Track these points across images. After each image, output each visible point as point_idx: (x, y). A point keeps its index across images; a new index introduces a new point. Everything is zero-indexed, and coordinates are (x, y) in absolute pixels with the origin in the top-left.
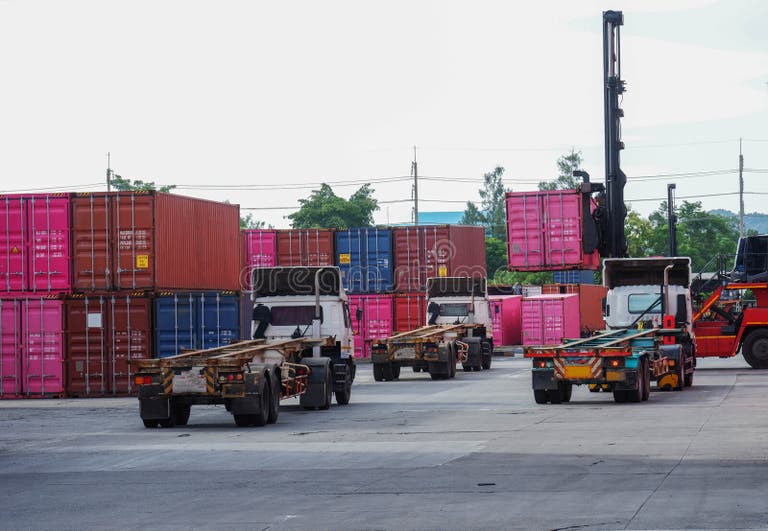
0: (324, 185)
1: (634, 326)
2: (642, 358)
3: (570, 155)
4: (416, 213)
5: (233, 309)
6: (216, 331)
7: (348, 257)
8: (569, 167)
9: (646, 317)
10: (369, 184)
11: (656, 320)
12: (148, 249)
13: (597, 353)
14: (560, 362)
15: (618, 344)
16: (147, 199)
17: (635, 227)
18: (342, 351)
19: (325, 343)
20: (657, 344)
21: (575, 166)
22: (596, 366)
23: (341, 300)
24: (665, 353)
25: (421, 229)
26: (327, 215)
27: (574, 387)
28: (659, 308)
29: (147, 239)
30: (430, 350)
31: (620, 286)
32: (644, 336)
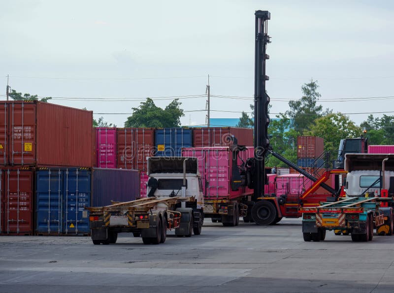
0: (148, 99)
1: (363, 195)
2: (369, 215)
3: (310, 82)
4: (209, 118)
5: (87, 180)
6: (75, 193)
7: (163, 147)
8: (309, 91)
9: (370, 190)
10: (178, 99)
11: (377, 192)
12: (32, 139)
13: (342, 211)
14: (319, 216)
15: (354, 206)
16: (33, 106)
17: (352, 131)
18: (198, 204)
19: (189, 200)
20: (377, 206)
21: (313, 90)
22: (341, 219)
23: (197, 176)
24: (383, 212)
25: (211, 129)
26: (150, 119)
27: (327, 231)
28: (378, 184)
29: (32, 132)
30: (222, 207)
31: (355, 170)
32: (369, 201)
